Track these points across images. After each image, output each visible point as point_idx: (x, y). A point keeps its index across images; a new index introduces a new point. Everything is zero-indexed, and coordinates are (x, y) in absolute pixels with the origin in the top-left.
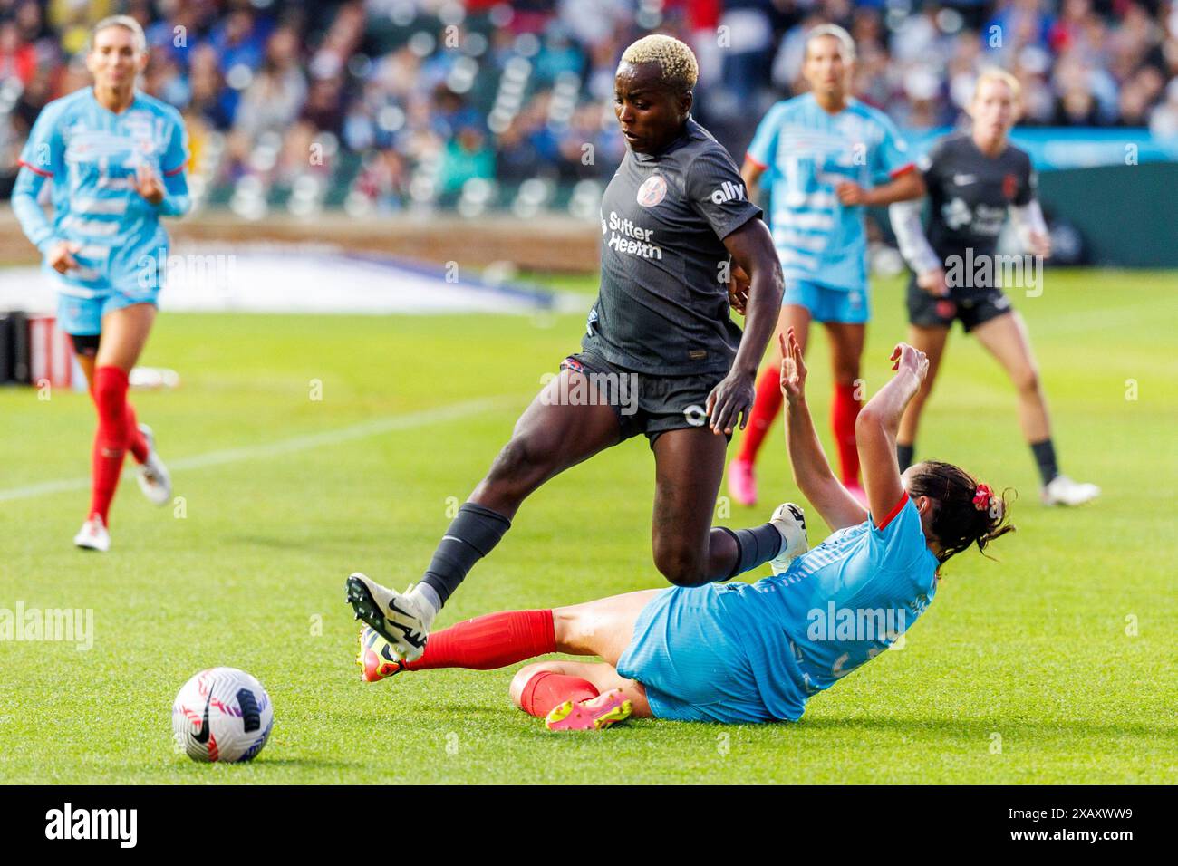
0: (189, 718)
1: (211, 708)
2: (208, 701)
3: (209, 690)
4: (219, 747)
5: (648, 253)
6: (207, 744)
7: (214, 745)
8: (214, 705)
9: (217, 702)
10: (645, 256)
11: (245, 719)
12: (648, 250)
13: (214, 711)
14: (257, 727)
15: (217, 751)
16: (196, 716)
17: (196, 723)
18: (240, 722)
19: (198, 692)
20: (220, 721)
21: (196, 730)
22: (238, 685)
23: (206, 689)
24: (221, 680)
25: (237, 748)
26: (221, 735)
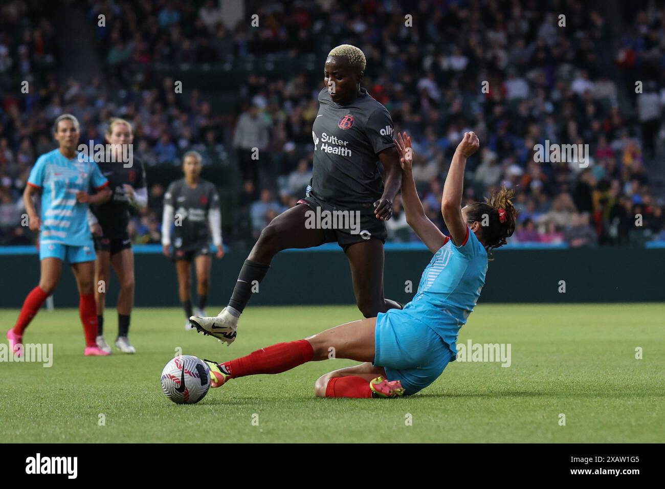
0: (174, 380)
1: (185, 374)
2: (183, 371)
3: (182, 365)
4: (189, 394)
5: (344, 153)
6: (184, 393)
7: (187, 393)
8: (186, 373)
9: (187, 371)
10: (343, 155)
11: (201, 379)
12: (344, 152)
13: (186, 376)
14: (207, 383)
15: (189, 396)
16: (178, 379)
17: (177, 382)
18: (199, 380)
19: (176, 367)
20: (190, 381)
21: (178, 386)
22: (195, 363)
23: (180, 365)
24: (187, 361)
25: (198, 394)
26: (191, 387)
